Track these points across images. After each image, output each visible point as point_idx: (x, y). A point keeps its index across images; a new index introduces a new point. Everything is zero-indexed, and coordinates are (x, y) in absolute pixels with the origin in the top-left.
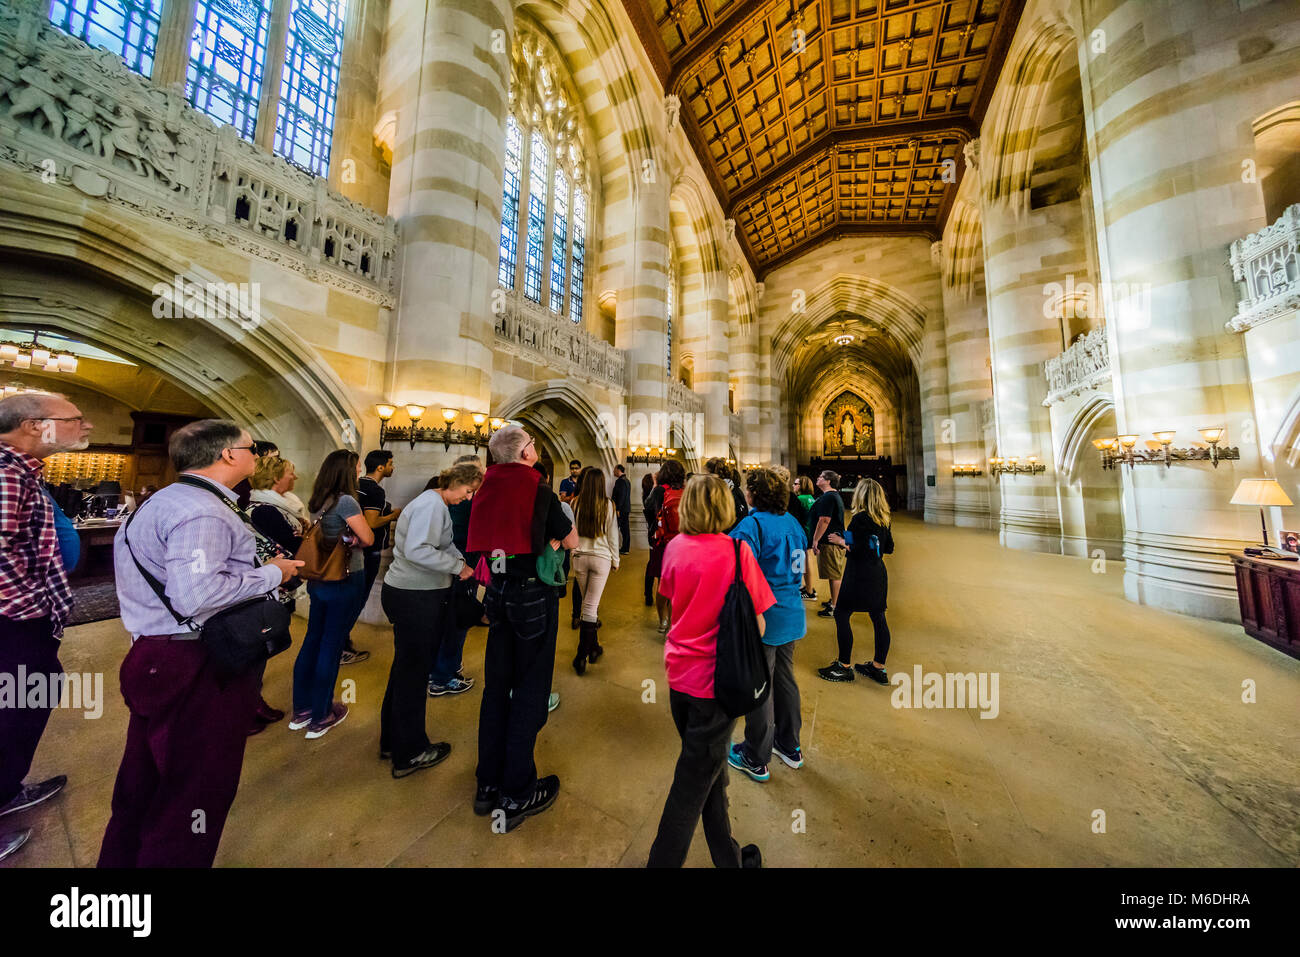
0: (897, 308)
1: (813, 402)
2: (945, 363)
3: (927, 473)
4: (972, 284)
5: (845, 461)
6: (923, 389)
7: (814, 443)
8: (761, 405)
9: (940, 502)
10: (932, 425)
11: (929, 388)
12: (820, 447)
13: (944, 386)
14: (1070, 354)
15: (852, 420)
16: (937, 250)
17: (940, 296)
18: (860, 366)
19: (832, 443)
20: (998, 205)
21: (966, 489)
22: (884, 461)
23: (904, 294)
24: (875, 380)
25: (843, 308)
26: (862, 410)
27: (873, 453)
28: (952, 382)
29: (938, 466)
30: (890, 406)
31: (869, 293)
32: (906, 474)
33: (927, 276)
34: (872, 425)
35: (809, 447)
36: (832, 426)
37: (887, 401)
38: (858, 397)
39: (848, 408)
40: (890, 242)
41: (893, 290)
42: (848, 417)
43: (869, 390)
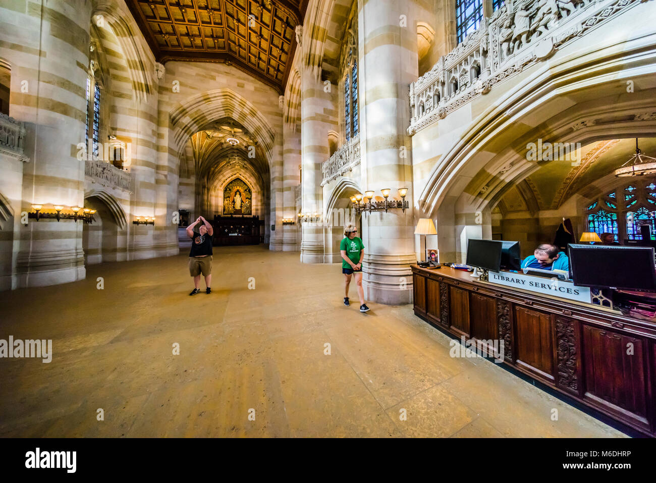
0: (261, 126)
1: (217, 181)
2: (282, 164)
3: (272, 223)
4: (295, 124)
5: (235, 218)
6: (272, 177)
7: (217, 206)
8: (158, 168)
9: (277, 239)
10: (275, 197)
11: (275, 176)
12: (220, 209)
13: (281, 176)
14: (332, 159)
15: (240, 194)
16: (281, 100)
17: (282, 127)
18: (245, 164)
19: (228, 207)
20: (309, 70)
21: (288, 231)
22: (255, 218)
23: (265, 119)
24: (252, 174)
25: (230, 115)
26: (246, 190)
27: (251, 214)
28: (284, 175)
29: (277, 220)
30: (260, 190)
31: (246, 111)
32: (264, 225)
33: (277, 113)
34: (250, 199)
35: (213, 209)
36: (229, 197)
37: (258, 186)
38: (244, 182)
39: (238, 188)
40: (259, 84)
41: (259, 114)
42: (238, 193)
43: (250, 180)
